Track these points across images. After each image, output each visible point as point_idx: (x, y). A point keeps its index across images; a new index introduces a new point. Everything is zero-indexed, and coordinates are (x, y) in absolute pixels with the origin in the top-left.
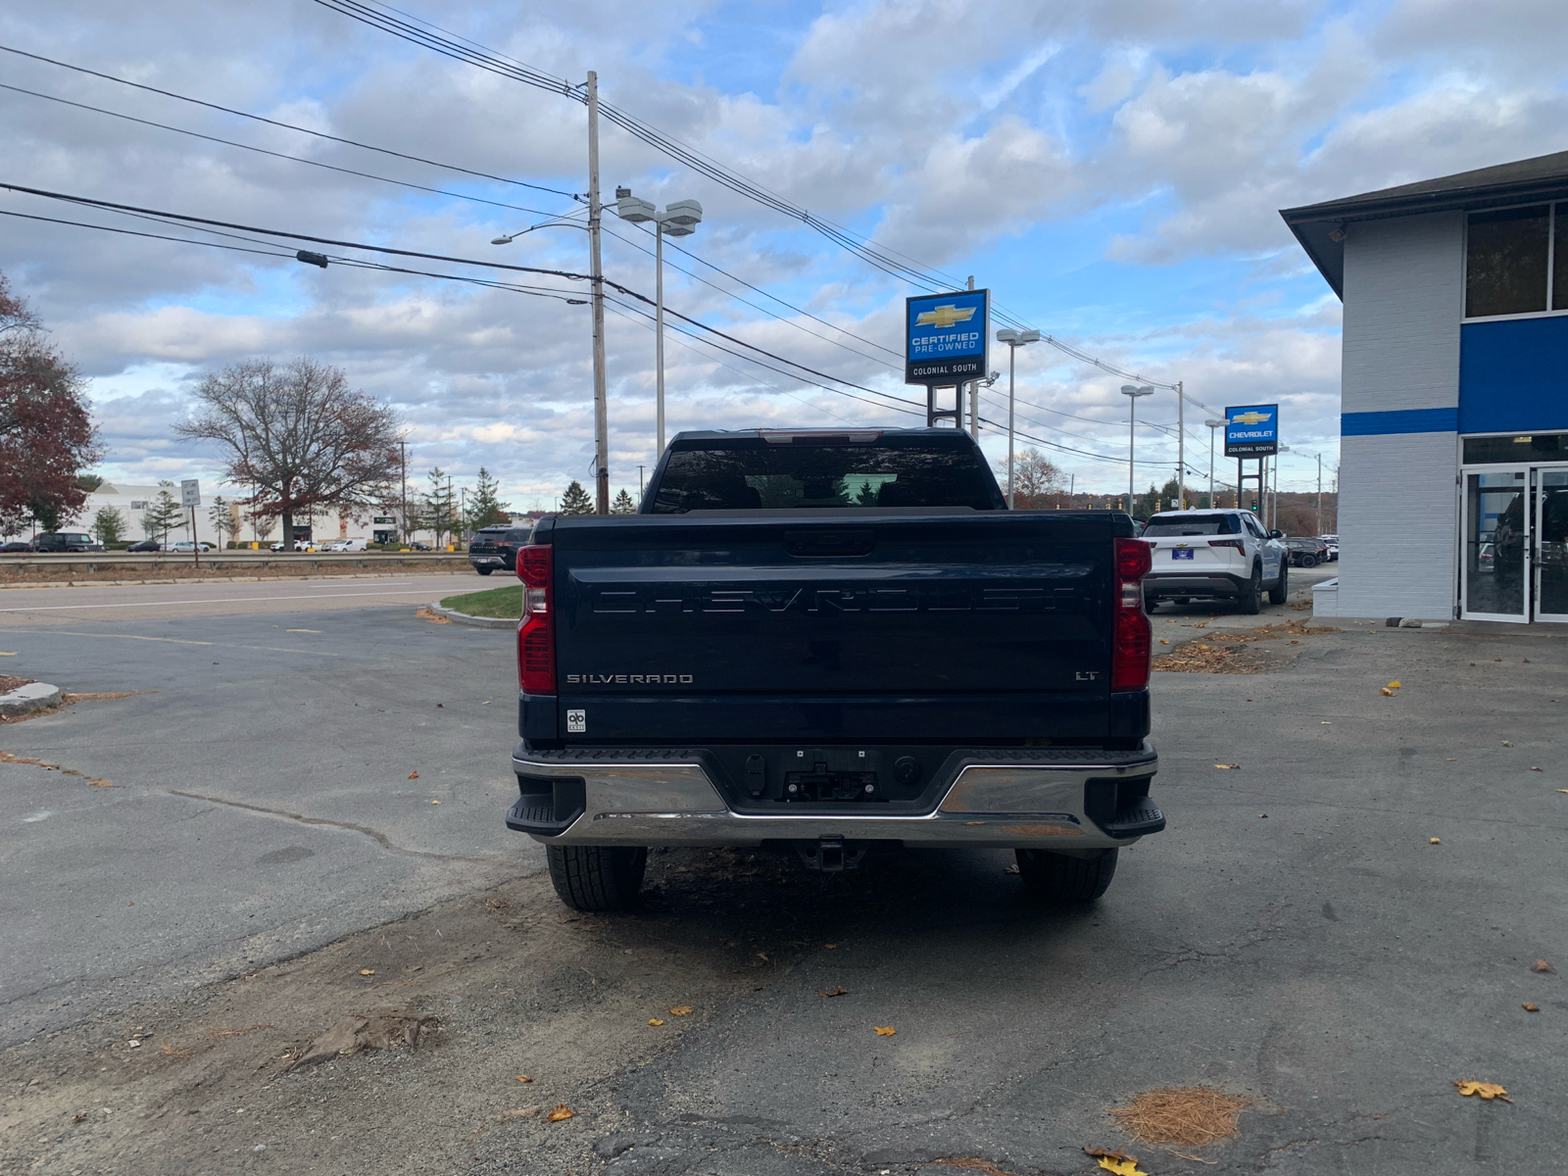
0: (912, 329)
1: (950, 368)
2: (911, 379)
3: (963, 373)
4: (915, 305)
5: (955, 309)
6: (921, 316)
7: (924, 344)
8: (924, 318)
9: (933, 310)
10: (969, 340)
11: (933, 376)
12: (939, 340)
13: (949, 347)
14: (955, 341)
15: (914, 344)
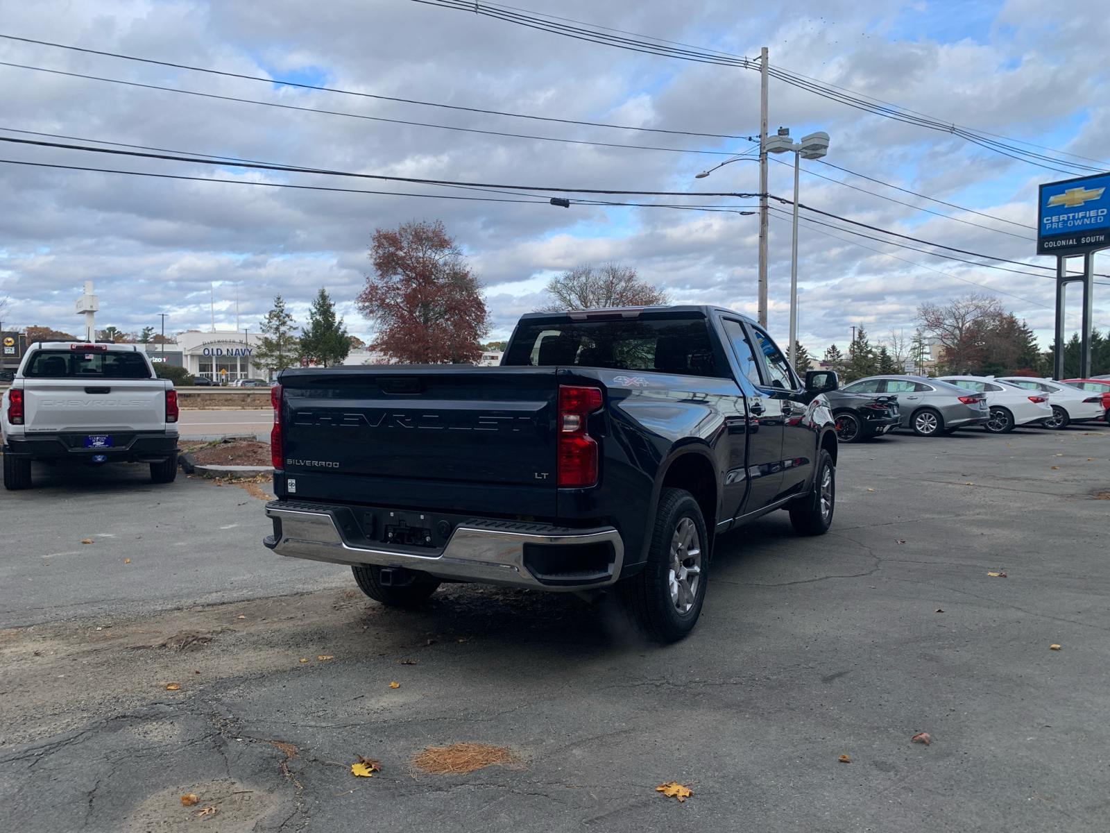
0: (1044, 210)
1: (1079, 240)
2: (1042, 251)
3: (1091, 244)
4: (1046, 191)
5: (1084, 191)
6: (1052, 199)
7: (1055, 222)
8: (1054, 200)
9: (1064, 193)
10: (1098, 216)
11: (1062, 247)
12: (1068, 217)
13: (1079, 223)
14: (1083, 218)
15: (1045, 222)
